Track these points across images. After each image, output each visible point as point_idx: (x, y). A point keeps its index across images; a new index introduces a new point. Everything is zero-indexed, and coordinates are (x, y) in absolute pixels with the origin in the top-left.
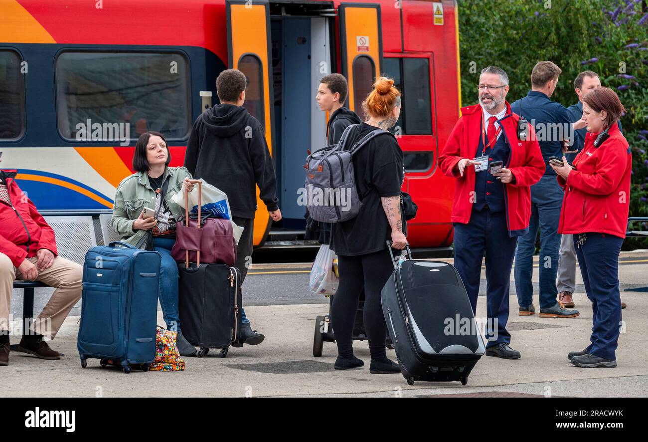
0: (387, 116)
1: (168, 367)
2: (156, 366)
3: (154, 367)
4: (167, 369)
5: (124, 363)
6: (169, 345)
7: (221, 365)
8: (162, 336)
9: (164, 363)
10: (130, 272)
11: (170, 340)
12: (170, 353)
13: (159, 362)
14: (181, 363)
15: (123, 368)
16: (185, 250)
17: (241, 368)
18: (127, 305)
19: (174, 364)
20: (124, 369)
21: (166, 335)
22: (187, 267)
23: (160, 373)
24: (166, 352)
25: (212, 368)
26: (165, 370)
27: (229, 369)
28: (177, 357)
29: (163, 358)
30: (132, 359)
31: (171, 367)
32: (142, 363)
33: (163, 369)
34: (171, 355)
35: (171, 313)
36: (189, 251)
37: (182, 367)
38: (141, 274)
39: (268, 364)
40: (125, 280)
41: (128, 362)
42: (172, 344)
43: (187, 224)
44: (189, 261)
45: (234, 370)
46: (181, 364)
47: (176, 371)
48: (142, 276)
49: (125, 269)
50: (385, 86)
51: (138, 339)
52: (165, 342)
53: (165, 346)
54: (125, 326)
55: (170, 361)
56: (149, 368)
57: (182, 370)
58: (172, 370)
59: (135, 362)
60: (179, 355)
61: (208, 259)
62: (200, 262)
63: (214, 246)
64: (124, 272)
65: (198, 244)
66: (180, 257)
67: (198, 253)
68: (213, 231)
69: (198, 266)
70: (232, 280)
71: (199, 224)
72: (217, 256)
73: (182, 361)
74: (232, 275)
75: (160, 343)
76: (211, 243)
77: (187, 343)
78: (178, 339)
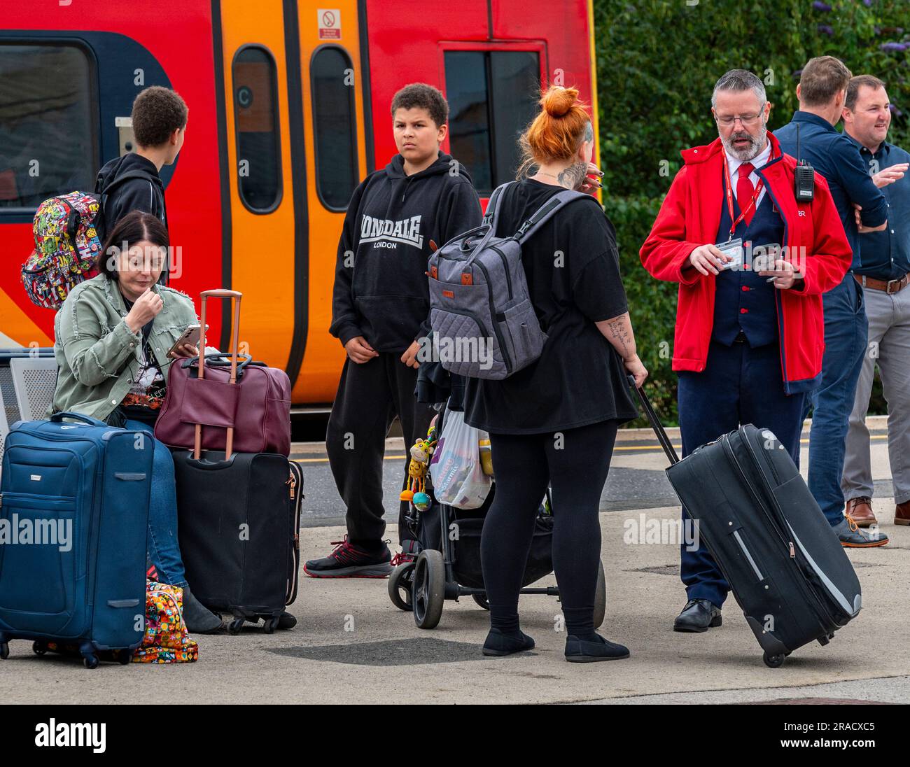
0: (571, 159)
1: (167, 656)
2: (143, 653)
3: (140, 656)
4: (165, 659)
5: (85, 648)
6: (169, 612)
7: (262, 648)
8: (155, 595)
9: (159, 646)
10: (96, 471)
11: (171, 603)
12: (172, 628)
13: (150, 645)
14: (191, 646)
15: (83, 659)
16: (194, 425)
17: (301, 656)
18: (90, 534)
19: (179, 650)
20: (85, 660)
21: (162, 592)
22: (197, 457)
23: (153, 667)
24: (164, 626)
25: (247, 656)
26: (161, 661)
27: (279, 657)
28: (183, 636)
29: (157, 637)
30: (101, 640)
31: (173, 656)
32: (118, 649)
33: (158, 660)
34: (174, 632)
35: (166, 548)
36: (203, 427)
37: (193, 654)
38: (118, 475)
39: (350, 647)
40: (86, 487)
41: (93, 646)
42: (175, 611)
43: (201, 375)
44: (202, 447)
45: (292, 660)
46: (191, 649)
47: (183, 662)
48: (119, 479)
49: (87, 465)
50: (562, 101)
51: (111, 602)
52: (161, 607)
53: (163, 614)
54: (87, 578)
55: (171, 644)
56: (131, 657)
57: (193, 660)
58: (174, 661)
59: (107, 647)
60: (186, 631)
61: (251, 444)
62: (234, 451)
63: (262, 421)
64: (86, 472)
65: (230, 415)
66: (179, 439)
67: (230, 432)
68: (263, 392)
69: (230, 457)
70: (293, 485)
71: (233, 375)
72: (270, 440)
73: (193, 643)
74: (292, 475)
75: (152, 609)
76: (257, 414)
77: (203, 608)
78: (185, 601)
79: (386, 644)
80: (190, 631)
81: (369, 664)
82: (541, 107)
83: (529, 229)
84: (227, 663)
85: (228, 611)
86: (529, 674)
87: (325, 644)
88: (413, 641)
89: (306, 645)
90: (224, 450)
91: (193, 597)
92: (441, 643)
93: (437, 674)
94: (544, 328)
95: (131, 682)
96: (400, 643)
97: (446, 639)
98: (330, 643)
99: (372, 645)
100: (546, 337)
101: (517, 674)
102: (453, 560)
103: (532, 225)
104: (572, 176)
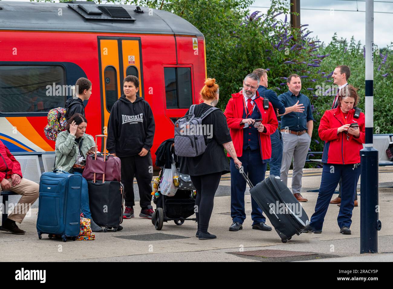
0: (214, 99)
1: (86, 238)
2: (79, 238)
3: (78, 238)
4: (86, 239)
5: (63, 236)
6: (87, 226)
7: (113, 236)
8: (83, 221)
9: (84, 236)
10: (66, 186)
11: (87, 224)
12: (87, 230)
13: (81, 235)
14: (93, 235)
15: (62, 239)
16: (94, 173)
17: (124, 238)
18: (64, 204)
19: (89, 236)
20: (63, 240)
21: (85, 220)
22: (95, 182)
23: (82, 242)
24: (85, 230)
25: (109, 238)
26: (84, 240)
27: (118, 238)
28: (91, 233)
29: (83, 233)
30: (67, 234)
31: (88, 238)
32: (72, 236)
33: (84, 239)
34: (88, 231)
35: (86, 208)
36: (96, 174)
37: (93, 238)
38: (72, 187)
39: (138, 236)
40: (63, 191)
41: (65, 236)
42: (88, 226)
43: (95, 159)
44: (96, 179)
45: (121, 239)
46: (93, 236)
47: (91, 240)
48: (73, 189)
49: (63, 185)
50: (211, 83)
51: (70, 223)
52: (84, 224)
53: (85, 226)
54: (64, 216)
55: (87, 235)
56: (76, 239)
57: (94, 240)
58: (88, 240)
59: (69, 236)
60: (92, 231)
61: (110, 178)
62: (105, 180)
63: (113, 172)
64: (63, 186)
65: (104, 170)
66: (89, 177)
67: (104, 175)
68: (113, 164)
69: (104, 182)
70: (122, 190)
71: (105, 159)
72: (115, 177)
73: (94, 235)
74: (121, 187)
75: (82, 225)
76: (112, 170)
77: (96, 225)
78: (91, 223)
79: (148, 235)
80: (93, 231)
81: (143, 240)
83: (204, 116)
84: (103, 240)
85: (103, 226)
86: (188, 243)
87: (131, 235)
88: (155, 234)
89: (125, 235)
90: (102, 180)
91: (93, 222)
92: (163, 234)
93: (162, 243)
95: (76, 246)
96: (152, 234)
97: (165, 233)
98: (132, 235)
99: (144, 235)
100: (207, 147)
101: (185, 243)
102: (166, 211)
103: (205, 115)
104: (214, 103)
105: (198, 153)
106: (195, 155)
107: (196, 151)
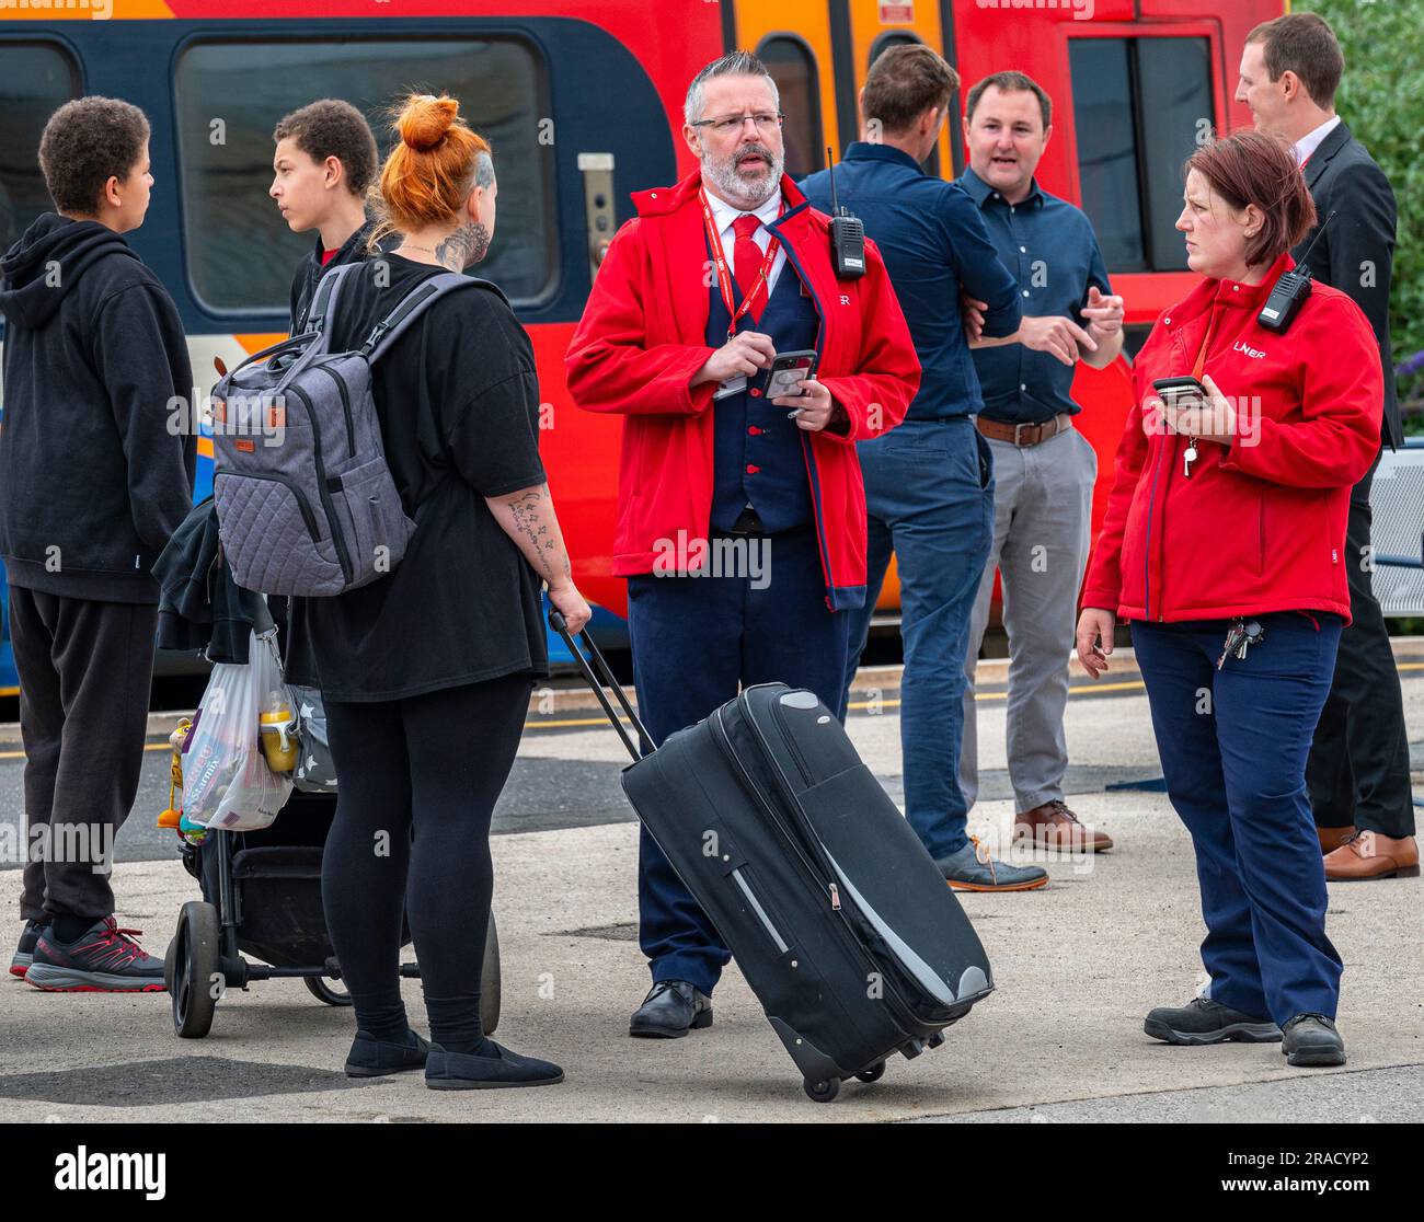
50: (429, 121)
79: (132, 1069)
81: (102, 1103)
82: (397, 133)
83: (383, 337)
87: (25, 1071)
88: (179, 1063)
92: (226, 1065)
94: (409, 510)
96: (157, 1067)
97: (236, 1058)
98: (35, 1070)
99: (108, 1070)
100: (413, 526)
103: (389, 330)
104: (461, 248)
105: (356, 573)
106: (335, 586)
107: (341, 561)
